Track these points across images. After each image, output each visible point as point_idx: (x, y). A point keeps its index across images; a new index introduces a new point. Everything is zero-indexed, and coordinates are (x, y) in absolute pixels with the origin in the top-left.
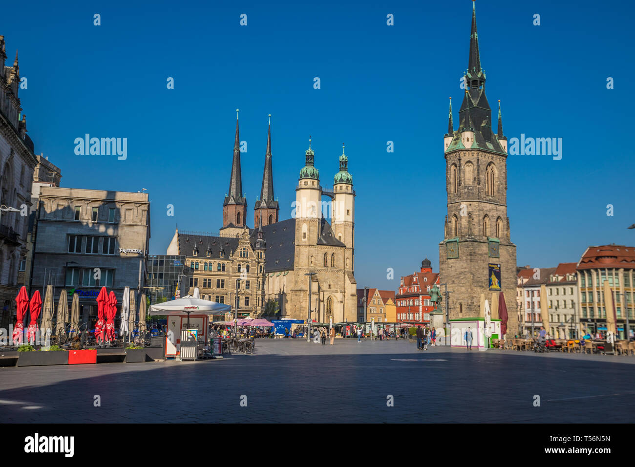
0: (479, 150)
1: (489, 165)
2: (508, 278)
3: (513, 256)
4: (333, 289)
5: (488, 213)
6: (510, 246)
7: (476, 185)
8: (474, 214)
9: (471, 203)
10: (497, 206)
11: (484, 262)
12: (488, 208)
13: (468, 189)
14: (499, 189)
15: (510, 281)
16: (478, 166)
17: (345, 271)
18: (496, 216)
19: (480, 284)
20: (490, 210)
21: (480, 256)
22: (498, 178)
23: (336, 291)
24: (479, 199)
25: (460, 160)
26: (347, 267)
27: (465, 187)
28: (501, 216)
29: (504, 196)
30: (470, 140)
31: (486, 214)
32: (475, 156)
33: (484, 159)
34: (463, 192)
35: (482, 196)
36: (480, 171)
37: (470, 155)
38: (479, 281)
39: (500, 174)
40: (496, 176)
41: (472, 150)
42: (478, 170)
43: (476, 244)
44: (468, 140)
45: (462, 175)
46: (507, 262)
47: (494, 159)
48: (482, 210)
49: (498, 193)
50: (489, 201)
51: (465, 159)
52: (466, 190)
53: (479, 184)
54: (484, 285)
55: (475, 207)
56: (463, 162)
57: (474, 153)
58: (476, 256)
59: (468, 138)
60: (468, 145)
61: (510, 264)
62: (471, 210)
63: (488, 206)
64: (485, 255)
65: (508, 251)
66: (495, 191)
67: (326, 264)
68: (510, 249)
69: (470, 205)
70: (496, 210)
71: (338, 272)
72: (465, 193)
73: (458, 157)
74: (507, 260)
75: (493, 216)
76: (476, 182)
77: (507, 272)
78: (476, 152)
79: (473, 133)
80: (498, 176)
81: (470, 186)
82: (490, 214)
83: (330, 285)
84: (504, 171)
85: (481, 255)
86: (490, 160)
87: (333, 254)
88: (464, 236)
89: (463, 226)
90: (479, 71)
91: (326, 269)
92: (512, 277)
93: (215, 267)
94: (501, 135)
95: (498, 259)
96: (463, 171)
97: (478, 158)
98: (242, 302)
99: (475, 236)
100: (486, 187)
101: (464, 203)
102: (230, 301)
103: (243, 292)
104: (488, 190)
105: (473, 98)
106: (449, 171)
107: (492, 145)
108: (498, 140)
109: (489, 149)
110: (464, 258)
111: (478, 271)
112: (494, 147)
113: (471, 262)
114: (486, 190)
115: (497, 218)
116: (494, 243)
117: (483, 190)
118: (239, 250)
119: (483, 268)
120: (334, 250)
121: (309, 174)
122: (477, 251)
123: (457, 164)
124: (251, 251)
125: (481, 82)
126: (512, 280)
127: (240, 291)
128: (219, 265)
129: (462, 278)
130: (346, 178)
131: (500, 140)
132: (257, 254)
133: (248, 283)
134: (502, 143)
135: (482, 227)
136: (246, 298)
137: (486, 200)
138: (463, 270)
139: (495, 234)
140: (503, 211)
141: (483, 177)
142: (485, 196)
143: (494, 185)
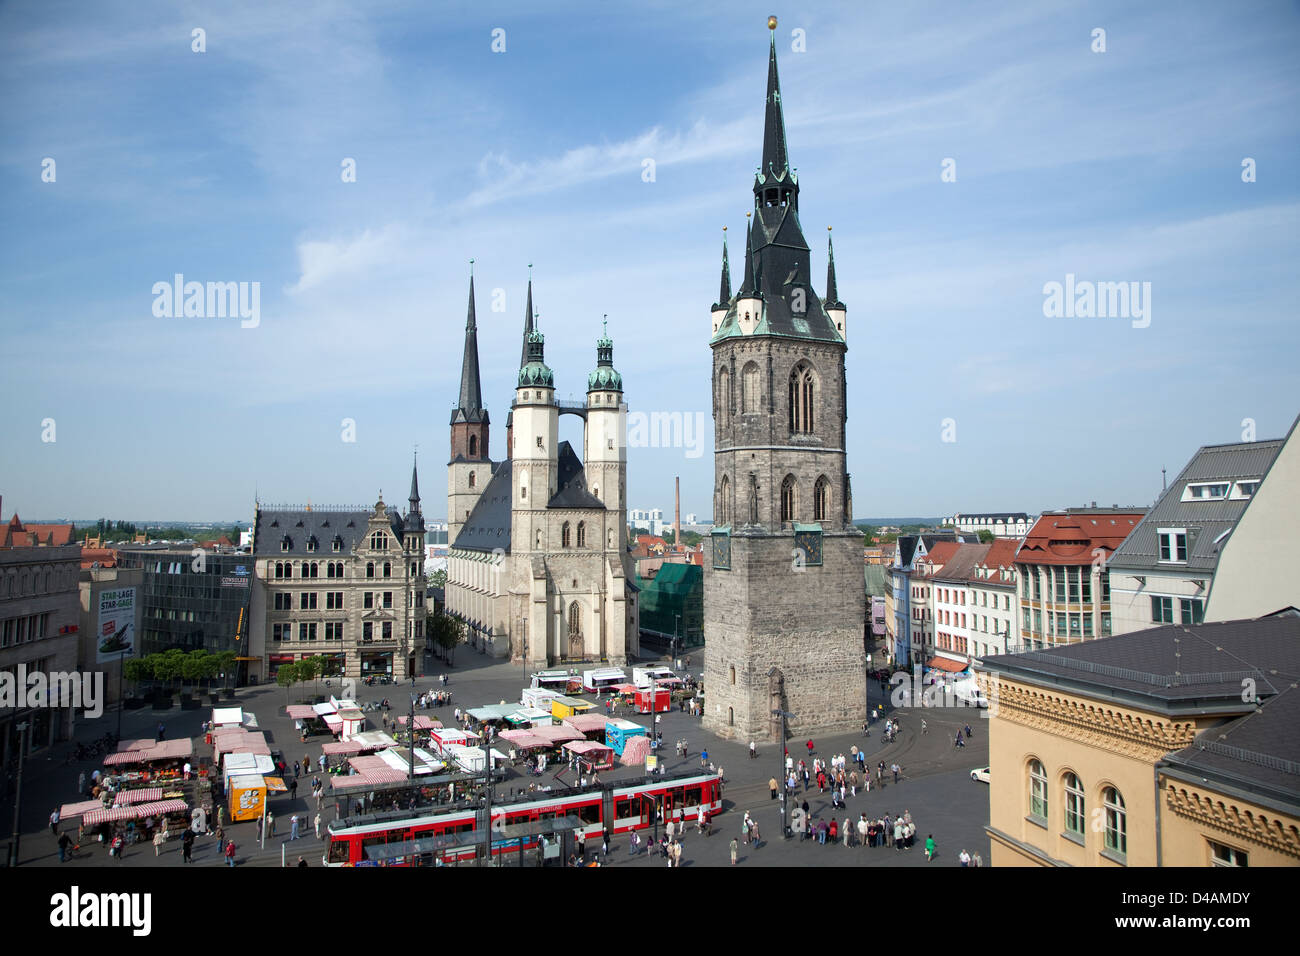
0: (770, 338)
1: (801, 368)
3: (857, 556)
4: (582, 588)
5: (792, 471)
6: (848, 535)
7: (766, 412)
8: (762, 475)
9: (753, 452)
10: (818, 455)
11: (782, 579)
12: (794, 461)
13: (749, 422)
14: (822, 416)
15: (848, 611)
16: (771, 373)
17: (605, 553)
18: (814, 475)
19: (771, 627)
20: (800, 465)
21: (770, 568)
22: (820, 392)
23: (588, 593)
24: (771, 443)
25: (733, 359)
26: (611, 545)
27: (743, 419)
28: (827, 474)
30: (752, 316)
31: (790, 475)
32: (764, 350)
33: (784, 356)
34: (740, 429)
35: (781, 436)
36: (775, 383)
37: (754, 350)
38: (769, 621)
39: (825, 384)
40: (817, 388)
41: (756, 338)
42: (770, 380)
43: (761, 542)
44: (747, 317)
45: (738, 392)
46: (841, 571)
47: (811, 353)
48: (780, 466)
49: (822, 425)
50: (797, 445)
51: (743, 358)
52: (745, 424)
53: (772, 411)
54: (781, 627)
55: (763, 460)
56: (739, 366)
57: (761, 345)
58: (762, 566)
59: (747, 313)
60: (747, 328)
61: (849, 575)
62: (754, 468)
63: (796, 457)
64: (786, 563)
65: (843, 548)
66: (814, 420)
67: (568, 543)
68: (848, 544)
69: (753, 455)
70: (815, 462)
71: (590, 555)
72: (743, 431)
73: (730, 354)
75: (806, 477)
76: (766, 407)
77: (841, 592)
78: (764, 343)
79: (759, 303)
80: (823, 389)
81: (753, 416)
82: (799, 474)
83: (575, 581)
85: (776, 563)
86: (800, 356)
87: (581, 524)
88: (741, 524)
89: (738, 502)
90: (782, 168)
91: (566, 551)
92: (853, 601)
93: (323, 570)
94: (833, 302)
95: (817, 569)
96: (738, 383)
97: (769, 354)
98: (378, 632)
99: (764, 524)
100: (791, 415)
101: (741, 452)
102: (353, 631)
103: (378, 614)
104: (797, 421)
105: (768, 226)
106: (717, 383)
107: (806, 324)
108: (826, 310)
109: (797, 333)
110: (739, 571)
111: (767, 600)
112: (811, 325)
113: (749, 580)
114: (791, 421)
115: (818, 480)
116: (808, 536)
117: (783, 422)
118: (369, 537)
119: (780, 592)
120: (582, 516)
121: (531, 378)
122: (764, 556)
123: (729, 368)
124: (394, 537)
125: (784, 192)
126: (852, 609)
127: (373, 613)
128: (331, 566)
129: (735, 612)
130: (607, 380)
131: (829, 312)
132: (406, 541)
133: (388, 597)
134: (835, 316)
135: (779, 503)
136: (384, 624)
137: (788, 445)
138: (737, 598)
139: (813, 515)
140: (834, 465)
141: (783, 393)
142: (786, 435)
143: (812, 409)
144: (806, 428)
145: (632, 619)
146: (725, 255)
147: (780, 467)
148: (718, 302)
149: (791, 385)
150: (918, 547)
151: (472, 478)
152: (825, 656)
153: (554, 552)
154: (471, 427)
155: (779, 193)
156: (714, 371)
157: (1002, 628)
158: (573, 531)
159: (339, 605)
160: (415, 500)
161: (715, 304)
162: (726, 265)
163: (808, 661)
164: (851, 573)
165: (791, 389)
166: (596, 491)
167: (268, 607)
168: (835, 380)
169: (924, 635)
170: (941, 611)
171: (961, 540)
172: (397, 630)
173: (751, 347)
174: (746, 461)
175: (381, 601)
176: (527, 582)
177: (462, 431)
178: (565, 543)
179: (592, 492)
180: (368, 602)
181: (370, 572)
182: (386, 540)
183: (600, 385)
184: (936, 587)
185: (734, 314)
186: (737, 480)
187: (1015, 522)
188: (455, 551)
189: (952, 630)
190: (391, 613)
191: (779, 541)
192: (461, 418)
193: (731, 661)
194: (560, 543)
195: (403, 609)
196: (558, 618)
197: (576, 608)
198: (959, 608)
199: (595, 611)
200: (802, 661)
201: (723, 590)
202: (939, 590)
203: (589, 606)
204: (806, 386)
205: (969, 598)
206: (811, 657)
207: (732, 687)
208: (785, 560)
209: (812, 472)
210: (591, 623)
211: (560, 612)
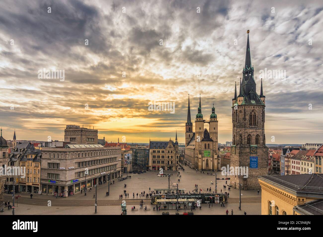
1: (253, 111)
2: (262, 163)
3: (266, 152)
5: (250, 133)
6: (264, 148)
8: (243, 135)
10: (256, 130)
11: (247, 156)
13: (240, 123)
14: (258, 121)
15: (264, 164)
16: (245, 112)
17: (213, 150)
20: (252, 132)
21: (244, 154)
22: (258, 116)
24: (245, 128)
25: (236, 110)
28: (259, 134)
29: (261, 124)
30: (241, 101)
31: (250, 134)
32: (244, 108)
33: (248, 109)
35: (247, 126)
36: (246, 115)
37: (241, 108)
41: (242, 105)
42: (245, 114)
43: (242, 148)
44: (240, 101)
47: (255, 108)
49: (258, 123)
50: (251, 128)
51: (239, 110)
56: (238, 112)
57: (243, 107)
58: (242, 154)
60: (240, 103)
61: (264, 156)
62: (241, 133)
63: (251, 131)
65: (263, 150)
66: (256, 122)
69: (241, 130)
70: (256, 132)
71: (210, 150)
72: (239, 125)
74: (262, 154)
75: (253, 135)
76: (244, 120)
77: (262, 160)
79: (243, 98)
82: (252, 134)
84: (262, 113)
85: (246, 153)
86: (253, 108)
87: (209, 144)
88: (238, 145)
89: (237, 140)
90: (250, 66)
91: (205, 149)
92: (265, 162)
93: (161, 152)
94: (262, 96)
95: (256, 155)
96: (238, 115)
97: (245, 109)
98: (170, 163)
99: (243, 145)
101: (238, 130)
102: (166, 162)
103: (170, 159)
104: (252, 123)
105: (246, 80)
106: (233, 116)
107: (254, 101)
108: (260, 98)
109: (252, 104)
110: (237, 154)
111: (243, 160)
112: (256, 102)
113: (239, 156)
114: (250, 123)
115: (257, 135)
116: (254, 147)
117: (248, 123)
118: (168, 146)
120: (209, 142)
121: (198, 116)
122: (243, 151)
123: (236, 112)
124: (173, 146)
125: (250, 72)
126: (265, 164)
127: (169, 159)
128: (162, 151)
129: (236, 163)
130: (214, 116)
132: (175, 147)
133: (172, 157)
134: (262, 99)
135: (247, 140)
136: (171, 161)
137: (249, 128)
138: (237, 159)
139: (255, 143)
140: (260, 132)
141: (248, 117)
142: (249, 126)
143: (255, 120)
144: (254, 124)
145: (219, 163)
147: (247, 133)
149: (250, 115)
150: (287, 151)
151: (189, 135)
152: (257, 174)
153: (203, 149)
154: (189, 126)
155: (249, 72)
156: (233, 113)
158: (207, 145)
159: (164, 158)
160: (176, 139)
161: (233, 99)
163: (253, 174)
164: (265, 156)
166: (212, 138)
167: (152, 158)
168: (261, 113)
169: (288, 171)
170: (293, 166)
171: (301, 149)
172: (174, 162)
173: (240, 107)
174: (239, 132)
175: (171, 157)
176: (198, 155)
177: (187, 127)
178: (205, 148)
179: (211, 138)
180: (168, 158)
181: (169, 152)
183: (212, 117)
185: (237, 100)
186: (237, 136)
189: (296, 170)
190: (172, 159)
191: (247, 148)
192: (187, 124)
194: (204, 148)
195: (174, 159)
196: (204, 162)
197: (207, 160)
198: (298, 166)
199: (211, 161)
200: (252, 174)
201: (234, 158)
202: (293, 161)
203: (210, 160)
204: (254, 115)
205: (301, 163)
206: (254, 173)
207: (235, 178)
208: (248, 153)
209: (255, 134)
210: (210, 163)
211: (204, 161)
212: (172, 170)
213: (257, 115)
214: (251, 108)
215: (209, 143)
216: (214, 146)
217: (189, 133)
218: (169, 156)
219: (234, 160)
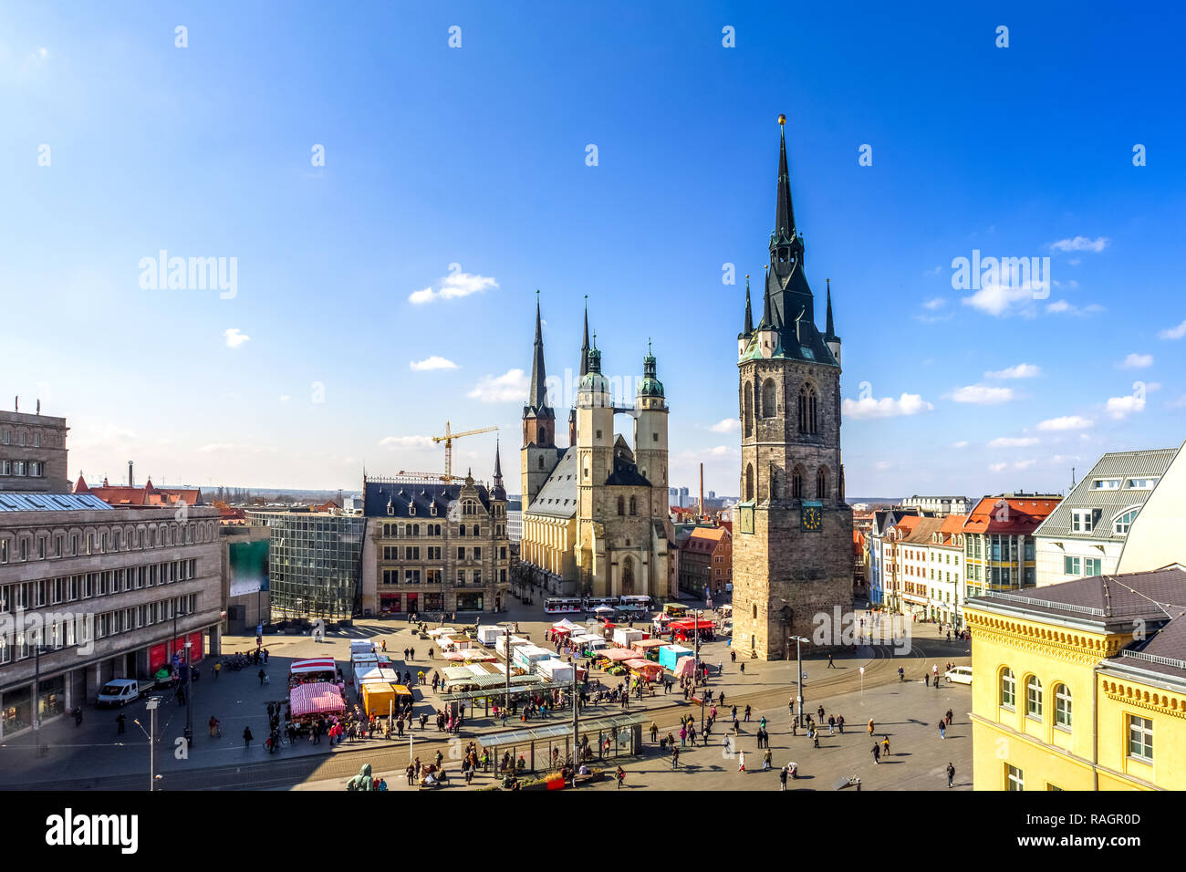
0: (785, 362)
1: (807, 384)
2: (837, 561)
3: (849, 525)
4: (633, 545)
5: (801, 461)
6: (842, 509)
8: (778, 464)
9: (771, 446)
10: (820, 449)
11: (792, 542)
12: (803, 454)
13: (768, 424)
14: (824, 420)
15: (841, 565)
16: (786, 388)
17: (651, 520)
18: (817, 465)
19: (784, 576)
20: (806, 457)
21: (784, 533)
22: (822, 404)
23: (639, 549)
24: (785, 439)
25: (756, 377)
26: (656, 514)
27: (764, 421)
28: (826, 464)
29: (833, 431)
30: (770, 343)
31: (800, 465)
32: (780, 370)
33: (795, 375)
34: (761, 429)
35: (792, 435)
36: (789, 395)
38: (783, 572)
39: (825, 397)
41: (774, 361)
42: (785, 393)
43: (777, 513)
44: (766, 345)
46: (837, 536)
47: (815, 374)
48: (793, 458)
49: (824, 427)
50: (805, 441)
51: (763, 376)
52: (765, 425)
53: (786, 415)
54: (791, 576)
55: (779, 452)
56: (761, 382)
57: (777, 367)
58: (779, 532)
59: (766, 341)
60: (766, 354)
61: (842, 540)
62: (772, 459)
63: (804, 450)
64: (794, 530)
65: (838, 519)
66: (818, 424)
68: (841, 516)
69: (771, 449)
70: (818, 455)
71: (640, 521)
72: (764, 430)
73: (753, 374)
74: (835, 532)
76: (781, 412)
77: (836, 551)
78: (780, 365)
79: (776, 336)
80: (824, 401)
81: (771, 420)
82: (807, 463)
83: (628, 541)
84: (834, 393)
85: (788, 529)
86: (808, 375)
87: (633, 498)
88: (763, 500)
89: (759, 483)
91: (621, 517)
92: (845, 558)
93: (424, 529)
94: (830, 335)
95: (818, 534)
96: (759, 394)
97: (784, 374)
98: (470, 577)
99: (779, 500)
100: (800, 419)
101: (761, 446)
102: (450, 575)
103: (469, 563)
104: (805, 424)
105: (781, 276)
106: (743, 394)
107: (811, 352)
108: (826, 342)
109: (805, 359)
110: (760, 535)
111: (780, 557)
112: (815, 353)
113: (767, 543)
114: (800, 424)
115: (820, 469)
116: (813, 510)
117: (794, 424)
118: (462, 504)
119: (791, 551)
121: (591, 385)
122: (778, 525)
123: (753, 382)
124: (481, 504)
125: (793, 252)
126: (844, 563)
127: (466, 562)
128: (430, 526)
129: (757, 565)
130: (652, 388)
131: (828, 343)
132: (491, 508)
133: (477, 551)
134: (832, 346)
135: (791, 485)
136: (475, 571)
137: (798, 441)
138: (759, 554)
139: (815, 494)
140: (831, 457)
141: (794, 404)
142: (797, 435)
143: (815, 416)
144: (811, 430)
145: (673, 569)
146: (748, 297)
148: (743, 332)
149: (800, 397)
150: (890, 519)
151: (541, 460)
152: (824, 598)
153: (610, 519)
156: (741, 384)
157: (952, 578)
158: (627, 503)
159: (438, 557)
160: (498, 476)
161: (740, 333)
162: (749, 304)
163: (812, 601)
164: (844, 537)
165: (800, 401)
166: (644, 473)
167: (379, 557)
168: (832, 395)
169: (895, 583)
170: (906, 566)
171: (922, 515)
172: (487, 575)
173: (770, 368)
174: (766, 453)
175: (472, 554)
177: (533, 424)
178: (621, 513)
179: (641, 473)
180: (461, 556)
181: (463, 531)
182: (475, 507)
183: (647, 392)
184: (905, 548)
185: (756, 342)
186: (759, 467)
187: (958, 502)
188: (529, 516)
189: (915, 580)
190: (480, 562)
191: (790, 513)
192: (532, 414)
193: (753, 601)
194: (616, 512)
195: (490, 560)
196: (614, 568)
197: (628, 561)
198: (921, 564)
199: (645, 563)
200: (807, 601)
201: (748, 549)
202: (906, 551)
203: (640, 560)
204: (811, 399)
205: (928, 557)
206: (814, 599)
207: (754, 620)
208: (795, 527)
209: (816, 462)
210: (641, 572)
211: (616, 564)
212: (480, 606)
213: (820, 400)
214: (803, 373)
215: (634, 492)
216: (655, 506)
217: (541, 452)
218: (462, 550)
219: (748, 557)
